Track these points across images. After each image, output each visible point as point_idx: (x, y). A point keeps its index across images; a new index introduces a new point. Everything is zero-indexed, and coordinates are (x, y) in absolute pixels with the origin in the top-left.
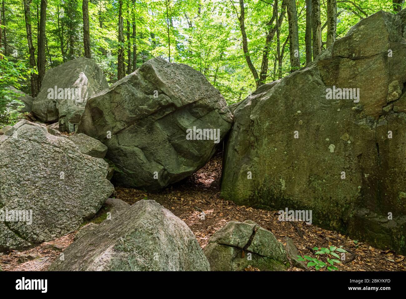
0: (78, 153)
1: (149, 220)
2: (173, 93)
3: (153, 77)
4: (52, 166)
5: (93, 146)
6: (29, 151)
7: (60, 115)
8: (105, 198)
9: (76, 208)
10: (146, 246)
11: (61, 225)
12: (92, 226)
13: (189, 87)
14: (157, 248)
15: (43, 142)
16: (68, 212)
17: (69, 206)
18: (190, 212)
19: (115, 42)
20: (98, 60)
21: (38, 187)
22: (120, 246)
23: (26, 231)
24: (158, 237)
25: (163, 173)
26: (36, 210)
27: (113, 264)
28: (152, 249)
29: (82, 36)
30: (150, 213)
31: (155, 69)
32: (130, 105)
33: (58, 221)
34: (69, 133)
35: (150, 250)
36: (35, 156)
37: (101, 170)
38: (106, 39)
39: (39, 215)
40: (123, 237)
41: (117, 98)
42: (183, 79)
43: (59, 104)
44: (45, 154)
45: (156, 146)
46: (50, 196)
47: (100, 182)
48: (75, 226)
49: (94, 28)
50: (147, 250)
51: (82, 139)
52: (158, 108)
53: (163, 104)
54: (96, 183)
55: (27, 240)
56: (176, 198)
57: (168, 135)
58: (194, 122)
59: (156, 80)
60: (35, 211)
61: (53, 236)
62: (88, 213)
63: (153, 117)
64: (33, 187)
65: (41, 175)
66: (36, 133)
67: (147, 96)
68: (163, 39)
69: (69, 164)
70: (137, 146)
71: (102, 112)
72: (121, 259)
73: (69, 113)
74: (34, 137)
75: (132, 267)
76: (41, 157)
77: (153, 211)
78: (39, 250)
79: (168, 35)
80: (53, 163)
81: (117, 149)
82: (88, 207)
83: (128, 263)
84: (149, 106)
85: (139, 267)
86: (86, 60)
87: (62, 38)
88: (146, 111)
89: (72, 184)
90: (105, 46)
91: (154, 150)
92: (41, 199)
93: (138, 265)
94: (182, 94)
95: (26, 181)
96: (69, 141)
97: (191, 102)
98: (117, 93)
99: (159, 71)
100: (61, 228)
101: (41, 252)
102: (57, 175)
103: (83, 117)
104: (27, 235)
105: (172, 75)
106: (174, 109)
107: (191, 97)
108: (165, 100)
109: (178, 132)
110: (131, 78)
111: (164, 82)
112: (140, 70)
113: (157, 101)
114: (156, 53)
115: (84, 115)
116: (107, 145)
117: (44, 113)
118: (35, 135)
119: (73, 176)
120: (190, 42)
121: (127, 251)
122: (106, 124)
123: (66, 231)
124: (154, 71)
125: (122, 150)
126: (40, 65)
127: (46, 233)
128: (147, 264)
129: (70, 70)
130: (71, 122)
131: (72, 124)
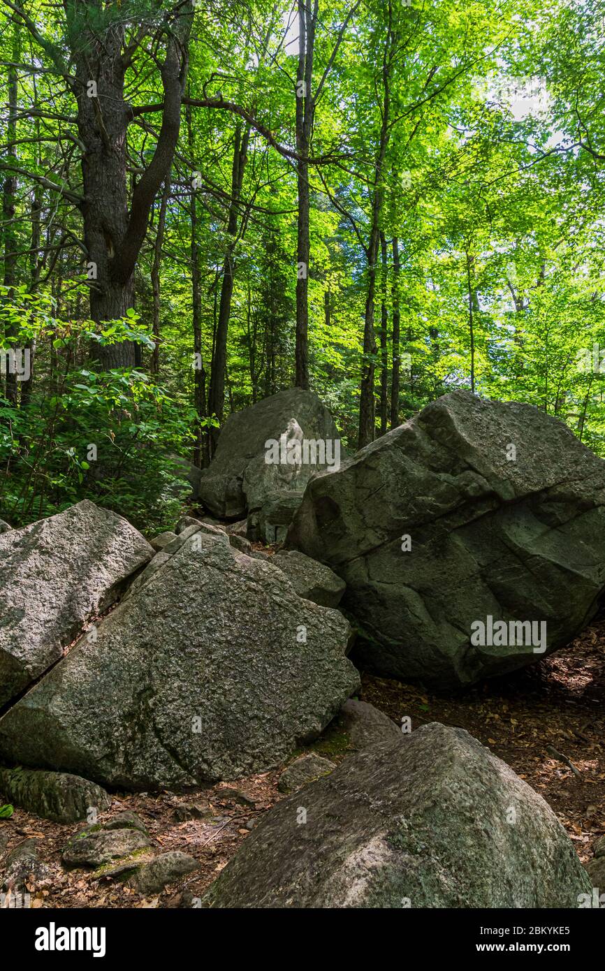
0: (291, 594)
1: (463, 785)
2: (493, 469)
3: (449, 433)
4: (242, 619)
5: (316, 579)
6: (203, 585)
7: (251, 508)
8: (341, 700)
9: (282, 714)
10: (458, 849)
11: (254, 748)
12: (316, 760)
13: (531, 455)
14: (485, 858)
15: (229, 570)
16: (267, 722)
17: (271, 707)
18: (537, 759)
19: (354, 351)
20: (320, 390)
21: (216, 662)
22: (400, 837)
23: (190, 752)
24: (486, 831)
25: (466, 652)
26: (210, 711)
27: (387, 878)
28: (473, 859)
29: (292, 345)
30: (463, 765)
31: (453, 416)
32: (396, 494)
33: (248, 739)
34: (265, 544)
35: (469, 860)
36: (214, 597)
37: (335, 634)
38: (339, 347)
39: (214, 720)
40: (407, 817)
41: (371, 480)
42: (517, 436)
43: (249, 483)
44: (230, 593)
45: (451, 588)
46: (236, 683)
47: (332, 661)
48: (279, 756)
49: (315, 327)
50: (461, 858)
51: (295, 562)
52: (460, 501)
53: (471, 493)
54: (324, 662)
55: (190, 772)
56: (497, 716)
57: (482, 563)
58: (543, 534)
59: (456, 439)
60: (208, 712)
61: (238, 770)
62: (306, 728)
63: (448, 522)
64: (207, 662)
65: (223, 636)
66: (216, 551)
67: (434, 474)
68: (458, 340)
69: (273, 617)
70: (409, 586)
71: (338, 506)
72: (404, 871)
73: (268, 503)
74: (213, 559)
75: (427, 895)
76: (224, 600)
77: (469, 761)
78: (212, 799)
79: (471, 330)
80: (244, 614)
81: (366, 588)
82: (306, 715)
83: (420, 884)
84: (438, 496)
85: (444, 898)
86: (301, 393)
87: (253, 350)
88: (432, 507)
89: (278, 661)
90: (335, 361)
91: (446, 596)
92: (220, 688)
93: (442, 892)
94: (516, 470)
95: (194, 646)
96: (275, 568)
97: (537, 489)
98: (371, 468)
99: (463, 420)
100: (253, 757)
101: (215, 804)
102: (251, 638)
103: (297, 516)
104: (191, 762)
105: (492, 428)
106: (495, 505)
107: (536, 478)
108: (474, 485)
109: (503, 557)
110: (400, 437)
111: (474, 444)
112: (420, 419)
113: (458, 487)
114: (440, 369)
115: (300, 512)
116: (344, 579)
117: (220, 502)
118: (216, 554)
119: (280, 643)
120: (520, 342)
121: (416, 853)
122: (345, 533)
123: (262, 764)
124: (450, 420)
125: (376, 592)
126: (214, 406)
127: (225, 761)
128: (463, 894)
129: (271, 414)
130: (271, 523)
131: (271, 527)
